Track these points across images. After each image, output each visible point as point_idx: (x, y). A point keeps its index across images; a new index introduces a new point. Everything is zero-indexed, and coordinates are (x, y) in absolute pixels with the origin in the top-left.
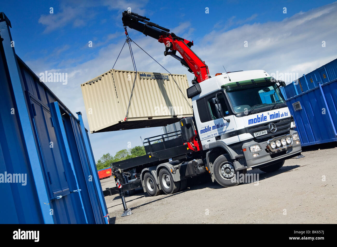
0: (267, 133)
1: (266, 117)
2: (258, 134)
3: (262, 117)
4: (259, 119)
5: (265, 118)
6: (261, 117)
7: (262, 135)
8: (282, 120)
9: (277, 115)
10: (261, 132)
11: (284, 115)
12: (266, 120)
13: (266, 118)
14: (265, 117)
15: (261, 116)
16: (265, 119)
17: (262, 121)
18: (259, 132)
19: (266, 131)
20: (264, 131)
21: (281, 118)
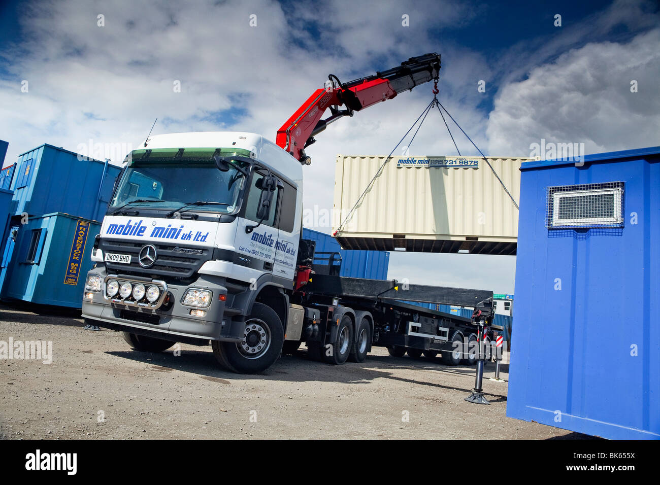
0: (129, 262)
1: (145, 228)
2: (112, 257)
3: (137, 226)
4: (128, 228)
5: (142, 230)
6: (135, 227)
7: (119, 261)
8: (180, 247)
9: (174, 233)
10: (120, 255)
11: (193, 237)
12: (141, 234)
13: (143, 232)
14: (142, 227)
15: (136, 224)
16: (140, 231)
17: (132, 234)
18: (116, 255)
19: (130, 257)
20: (125, 255)
21: (179, 241)
